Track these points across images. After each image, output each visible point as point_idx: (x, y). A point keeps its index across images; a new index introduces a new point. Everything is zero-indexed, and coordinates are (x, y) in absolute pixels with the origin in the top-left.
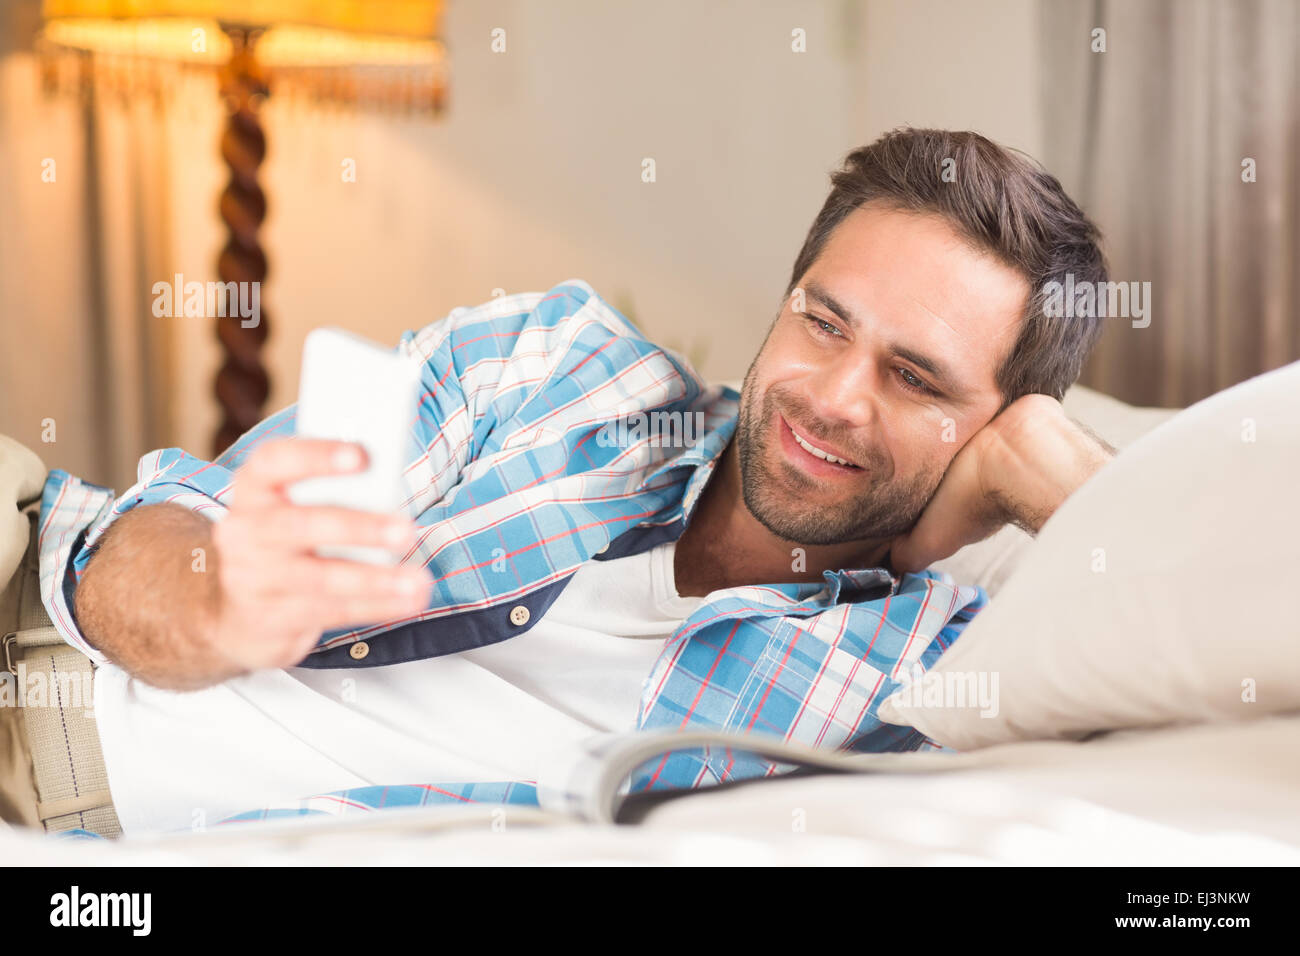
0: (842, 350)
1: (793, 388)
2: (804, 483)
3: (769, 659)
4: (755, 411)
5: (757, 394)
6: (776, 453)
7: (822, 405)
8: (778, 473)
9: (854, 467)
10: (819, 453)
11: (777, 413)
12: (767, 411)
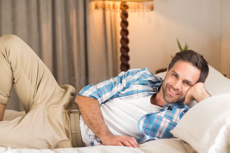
0: (177, 80)
1: (171, 84)
2: (172, 96)
3: (155, 120)
4: (165, 86)
5: (165, 84)
6: (168, 92)
7: (175, 87)
8: (168, 95)
9: (178, 94)
10: (174, 92)
11: (168, 87)
12: (167, 86)
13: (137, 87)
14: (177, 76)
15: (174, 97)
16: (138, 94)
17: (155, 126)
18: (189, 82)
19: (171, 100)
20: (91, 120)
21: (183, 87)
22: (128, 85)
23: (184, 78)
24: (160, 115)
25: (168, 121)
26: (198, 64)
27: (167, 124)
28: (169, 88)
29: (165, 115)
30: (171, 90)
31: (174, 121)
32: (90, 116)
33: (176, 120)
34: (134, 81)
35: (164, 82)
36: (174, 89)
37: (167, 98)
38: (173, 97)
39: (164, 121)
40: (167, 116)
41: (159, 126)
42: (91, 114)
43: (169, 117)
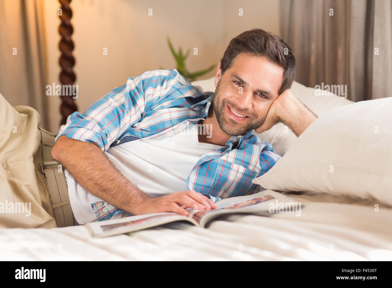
2: (235, 123)
3: (219, 169)
4: (220, 105)
5: (221, 101)
6: (227, 116)
7: (242, 106)
8: (228, 121)
9: (247, 117)
10: (239, 115)
11: (226, 105)
12: (223, 104)
13: (170, 112)
14: (241, 83)
15: (241, 124)
16: (175, 127)
17: (219, 181)
18: (266, 93)
19: (234, 129)
20: (103, 184)
21: (256, 104)
22: (149, 111)
23: (256, 88)
24: (227, 159)
25: (242, 169)
26: (280, 58)
27: (240, 176)
28: (228, 106)
29: (236, 159)
30: (234, 111)
31: (251, 168)
32: (98, 177)
33: (255, 166)
34: (160, 100)
35: (217, 97)
36: (240, 110)
37: (226, 127)
38: (238, 123)
39: (234, 170)
40: (240, 160)
41: (226, 180)
42: (97, 173)
43: (243, 161)
